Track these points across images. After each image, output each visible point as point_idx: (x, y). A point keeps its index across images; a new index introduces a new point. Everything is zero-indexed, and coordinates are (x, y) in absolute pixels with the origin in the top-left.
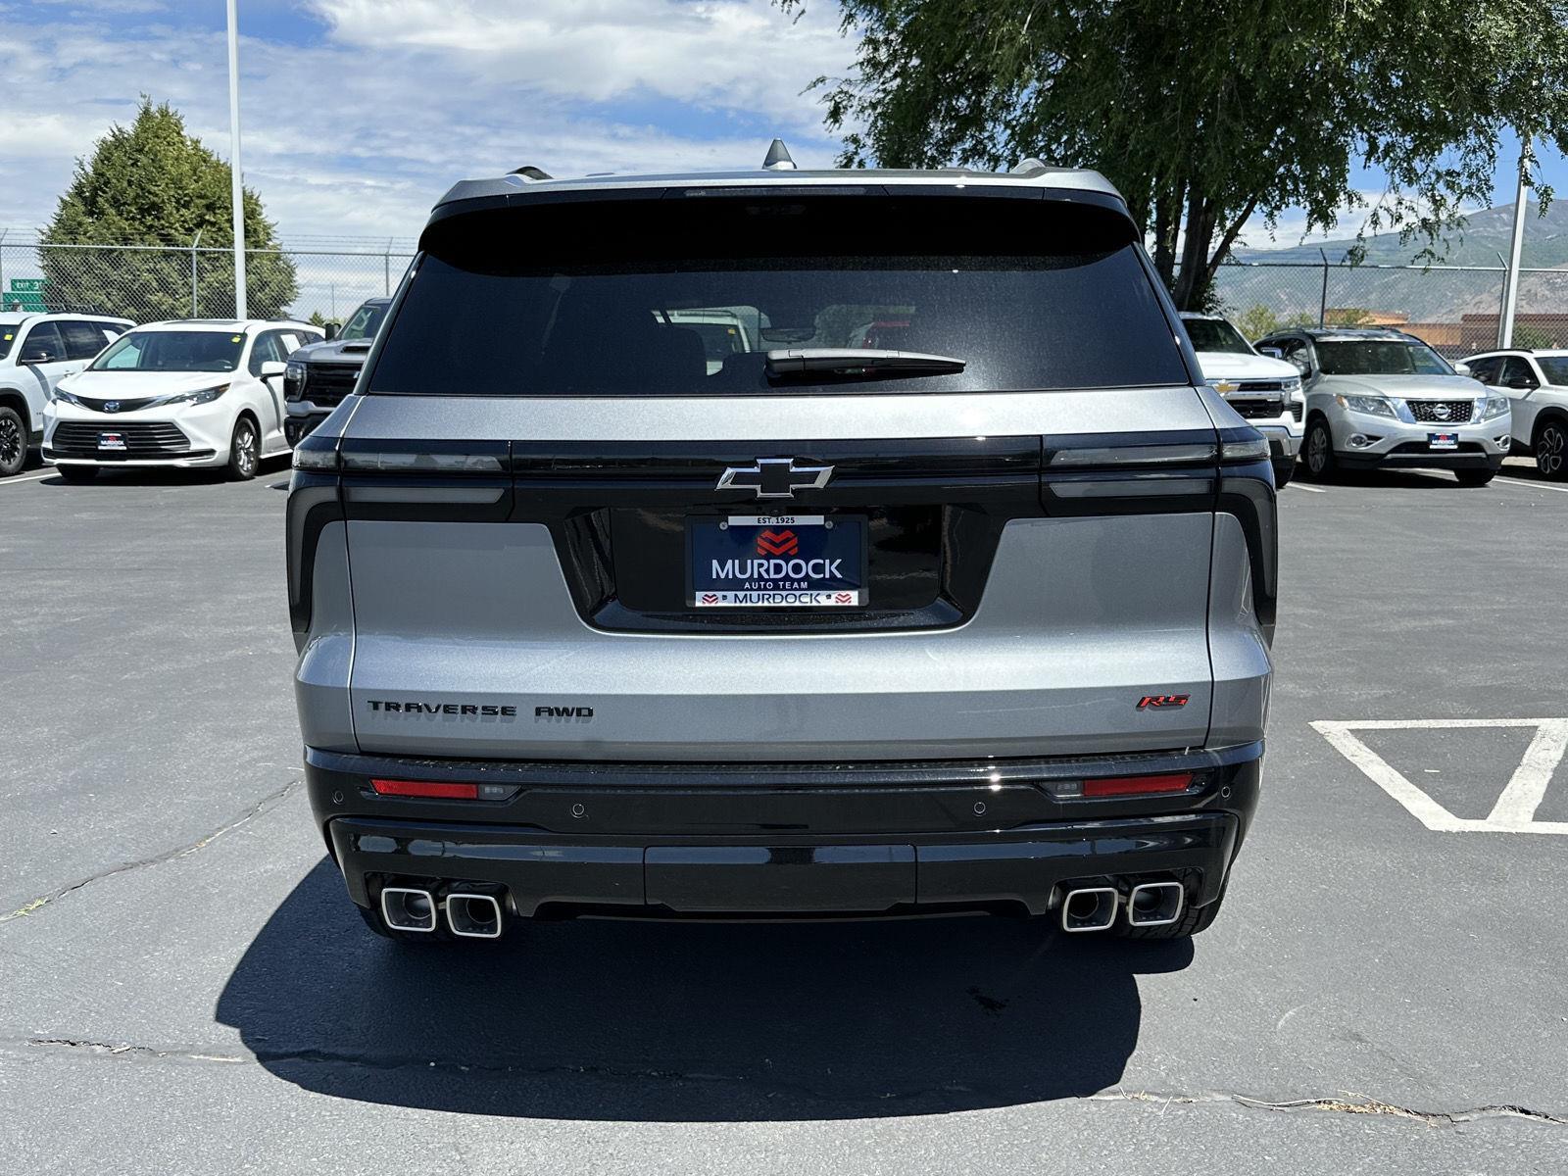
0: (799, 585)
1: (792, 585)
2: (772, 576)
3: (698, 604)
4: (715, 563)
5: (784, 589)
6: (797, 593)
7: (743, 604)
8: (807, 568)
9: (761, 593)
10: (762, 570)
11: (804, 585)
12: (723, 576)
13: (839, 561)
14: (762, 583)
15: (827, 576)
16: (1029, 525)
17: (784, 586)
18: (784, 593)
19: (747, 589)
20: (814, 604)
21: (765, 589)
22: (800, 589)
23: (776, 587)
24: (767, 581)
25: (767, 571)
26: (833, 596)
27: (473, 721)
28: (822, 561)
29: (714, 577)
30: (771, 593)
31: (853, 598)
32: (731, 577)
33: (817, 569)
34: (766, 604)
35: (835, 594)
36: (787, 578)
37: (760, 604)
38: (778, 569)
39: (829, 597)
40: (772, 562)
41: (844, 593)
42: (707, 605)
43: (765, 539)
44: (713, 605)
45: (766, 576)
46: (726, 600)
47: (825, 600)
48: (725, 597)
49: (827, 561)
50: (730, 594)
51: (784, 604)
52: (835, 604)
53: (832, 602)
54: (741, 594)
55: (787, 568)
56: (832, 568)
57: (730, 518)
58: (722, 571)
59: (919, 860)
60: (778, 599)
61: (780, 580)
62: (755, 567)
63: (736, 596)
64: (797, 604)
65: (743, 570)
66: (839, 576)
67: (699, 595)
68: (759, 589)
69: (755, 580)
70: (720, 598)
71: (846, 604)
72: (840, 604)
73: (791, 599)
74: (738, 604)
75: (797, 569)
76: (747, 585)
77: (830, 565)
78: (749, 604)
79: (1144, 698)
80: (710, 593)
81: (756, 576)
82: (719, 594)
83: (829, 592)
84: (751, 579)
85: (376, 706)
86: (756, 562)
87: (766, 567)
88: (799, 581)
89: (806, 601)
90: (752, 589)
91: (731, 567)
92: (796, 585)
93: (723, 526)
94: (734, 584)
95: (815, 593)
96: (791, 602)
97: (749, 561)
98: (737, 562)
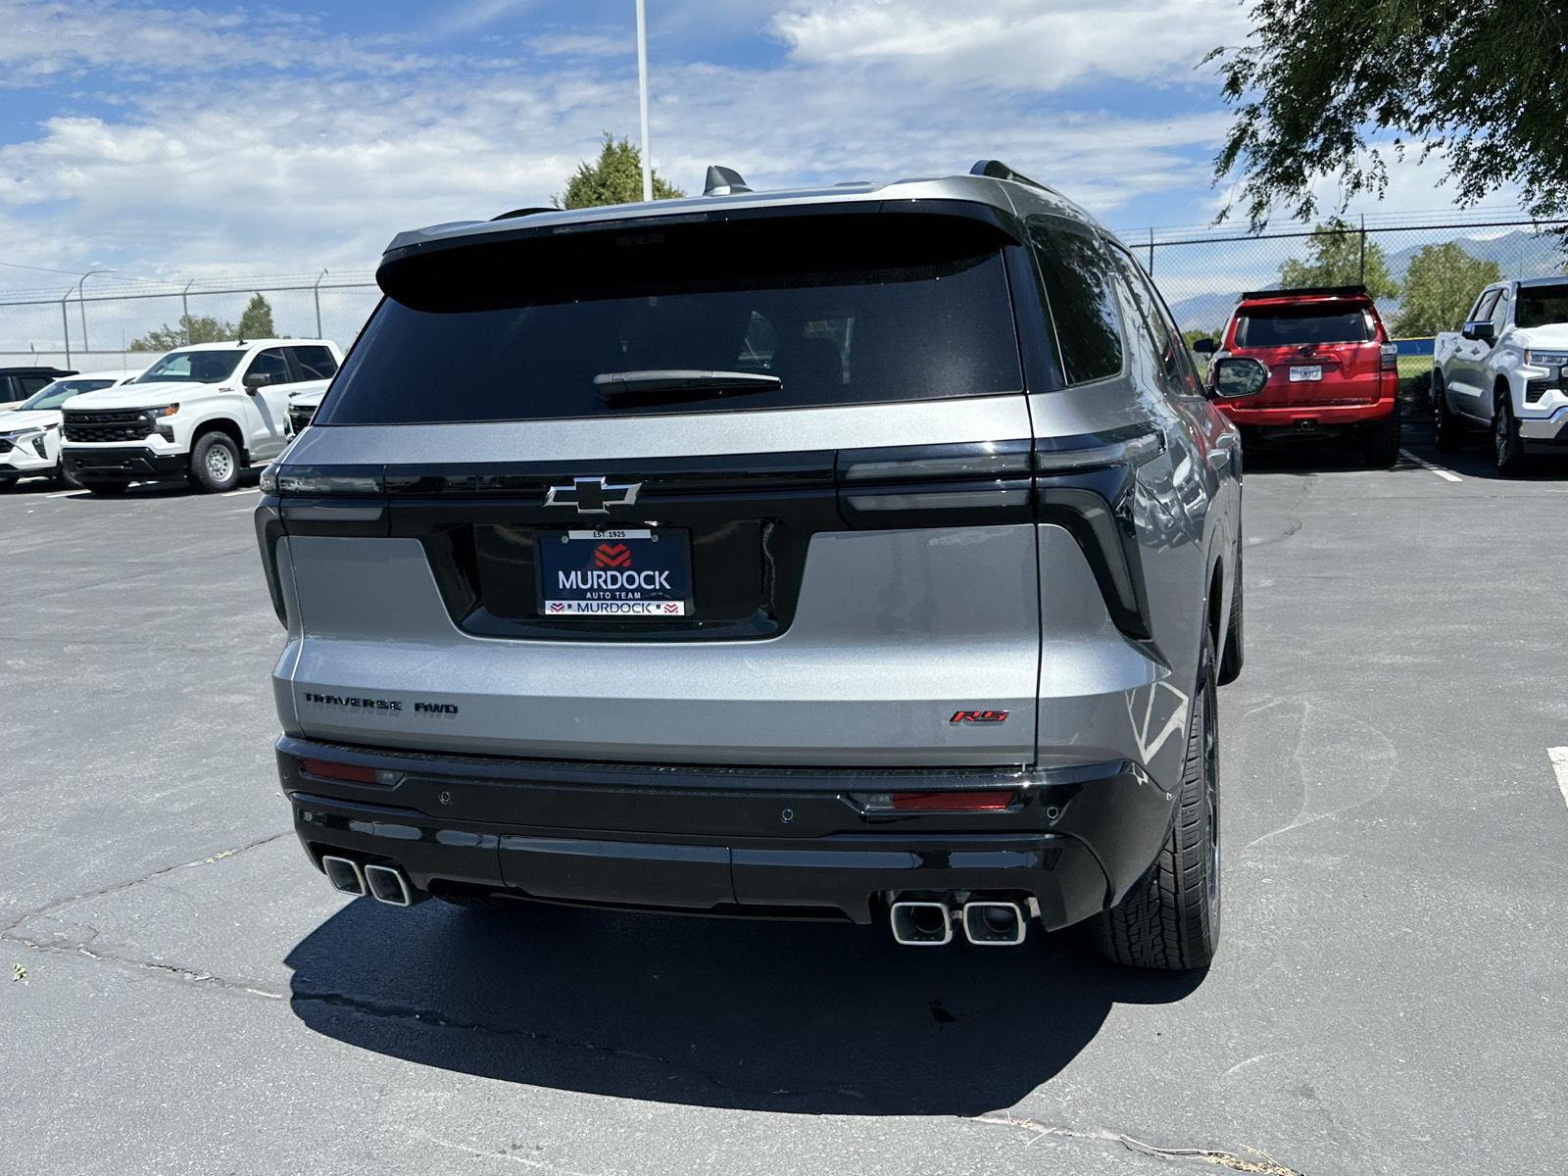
0: (633, 595)
1: (627, 595)
2: (610, 587)
3: (548, 612)
4: (561, 574)
5: (620, 599)
6: (631, 603)
7: (586, 613)
8: (640, 580)
9: (600, 602)
10: (601, 581)
11: (638, 595)
12: (568, 586)
13: (667, 573)
14: (601, 593)
15: (658, 587)
16: (834, 538)
17: (620, 595)
18: (620, 603)
19: (589, 599)
20: (646, 613)
21: (604, 599)
22: (635, 599)
23: (613, 598)
24: (605, 591)
25: (605, 582)
26: (662, 607)
27: (371, 713)
28: (651, 573)
29: (561, 587)
30: (609, 602)
31: (680, 608)
32: (575, 587)
33: (649, 580)
34: (605, 613)
35: (663, 604)
36: (622, 588)
37: (599, 613)
38: (614, 580)
39: (658, 607)
40: (609, 573)
41: (671, 603)
42: (555, 613)
43: (603, 552)
44: (560, 613)
45: (604, 587)
46: (570, 609)
47: (656, 609)
48: (570, 606)
49: (657, 573)
50: (574, 603)
51: (620, 613)
52: (663, 614)
53: (661, 612)
54: (583, 603)
55: (622, 579)
56: (661, 579)
57: (570, 532)
58: (568, 581)
59: (734, 862)
60: (615, 608)
61: (617, 590)
62: (596, 579)
63: (579, 605)
64: (631, 613)
65: (585, 582)
66: (668, 587)
67: (548, 603)
68: (599, 599)
69: (595, 591)
70: (566, 607)
71: (674, 614)
72: (668, 614)
73: (625, 608)
74: (581, 613)
75: (631, 580)
76: (589, 595)
77: (660, 576)
78: (590, 613)
79: (957, 713)
80: (557, 602)
81: (596, 587)
82: (565, 603)
83: (658, 603)
84: (591, 589)
85: (309, 697)
86: (595, 573)
87: (603, 579)
88: (633, 591)
89: (638, 610)
90: (593, 599)
91: (575, 578)
92: (630, 595)
93: (565, 540)
94: (578, 594)
95: (646, 603)
96: (625, 611)
97: (589, 573)
98: (579, 573)
